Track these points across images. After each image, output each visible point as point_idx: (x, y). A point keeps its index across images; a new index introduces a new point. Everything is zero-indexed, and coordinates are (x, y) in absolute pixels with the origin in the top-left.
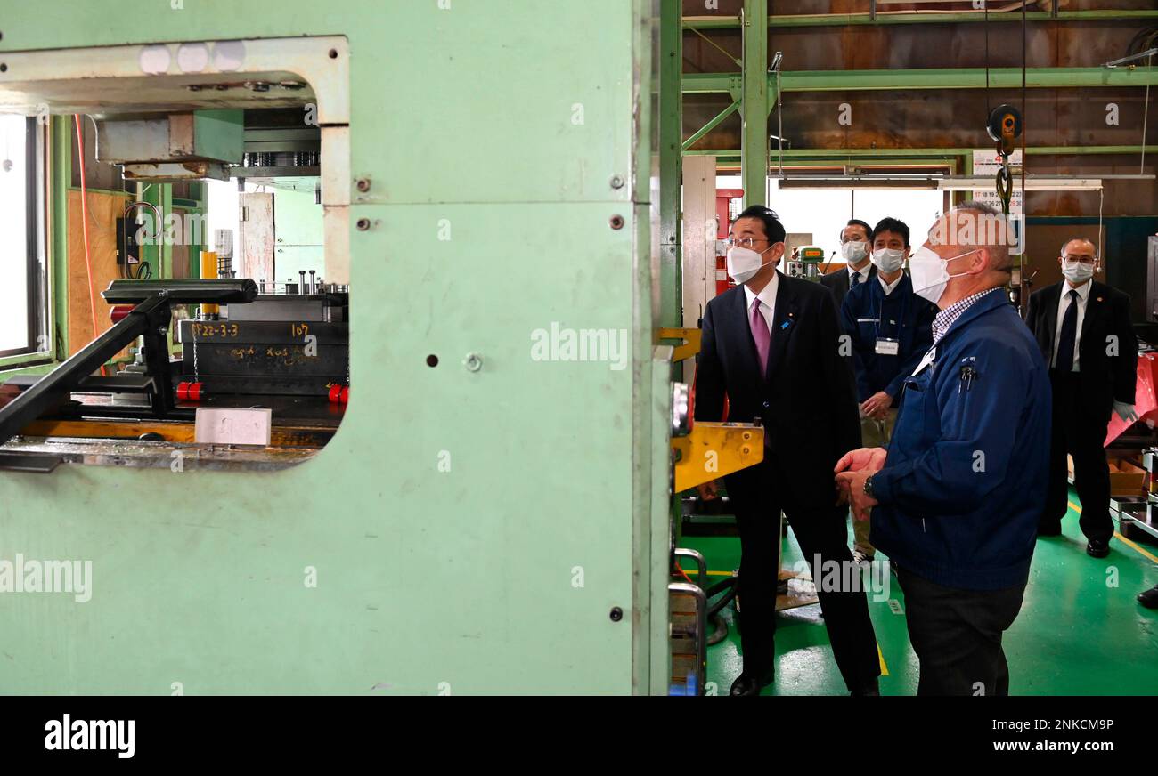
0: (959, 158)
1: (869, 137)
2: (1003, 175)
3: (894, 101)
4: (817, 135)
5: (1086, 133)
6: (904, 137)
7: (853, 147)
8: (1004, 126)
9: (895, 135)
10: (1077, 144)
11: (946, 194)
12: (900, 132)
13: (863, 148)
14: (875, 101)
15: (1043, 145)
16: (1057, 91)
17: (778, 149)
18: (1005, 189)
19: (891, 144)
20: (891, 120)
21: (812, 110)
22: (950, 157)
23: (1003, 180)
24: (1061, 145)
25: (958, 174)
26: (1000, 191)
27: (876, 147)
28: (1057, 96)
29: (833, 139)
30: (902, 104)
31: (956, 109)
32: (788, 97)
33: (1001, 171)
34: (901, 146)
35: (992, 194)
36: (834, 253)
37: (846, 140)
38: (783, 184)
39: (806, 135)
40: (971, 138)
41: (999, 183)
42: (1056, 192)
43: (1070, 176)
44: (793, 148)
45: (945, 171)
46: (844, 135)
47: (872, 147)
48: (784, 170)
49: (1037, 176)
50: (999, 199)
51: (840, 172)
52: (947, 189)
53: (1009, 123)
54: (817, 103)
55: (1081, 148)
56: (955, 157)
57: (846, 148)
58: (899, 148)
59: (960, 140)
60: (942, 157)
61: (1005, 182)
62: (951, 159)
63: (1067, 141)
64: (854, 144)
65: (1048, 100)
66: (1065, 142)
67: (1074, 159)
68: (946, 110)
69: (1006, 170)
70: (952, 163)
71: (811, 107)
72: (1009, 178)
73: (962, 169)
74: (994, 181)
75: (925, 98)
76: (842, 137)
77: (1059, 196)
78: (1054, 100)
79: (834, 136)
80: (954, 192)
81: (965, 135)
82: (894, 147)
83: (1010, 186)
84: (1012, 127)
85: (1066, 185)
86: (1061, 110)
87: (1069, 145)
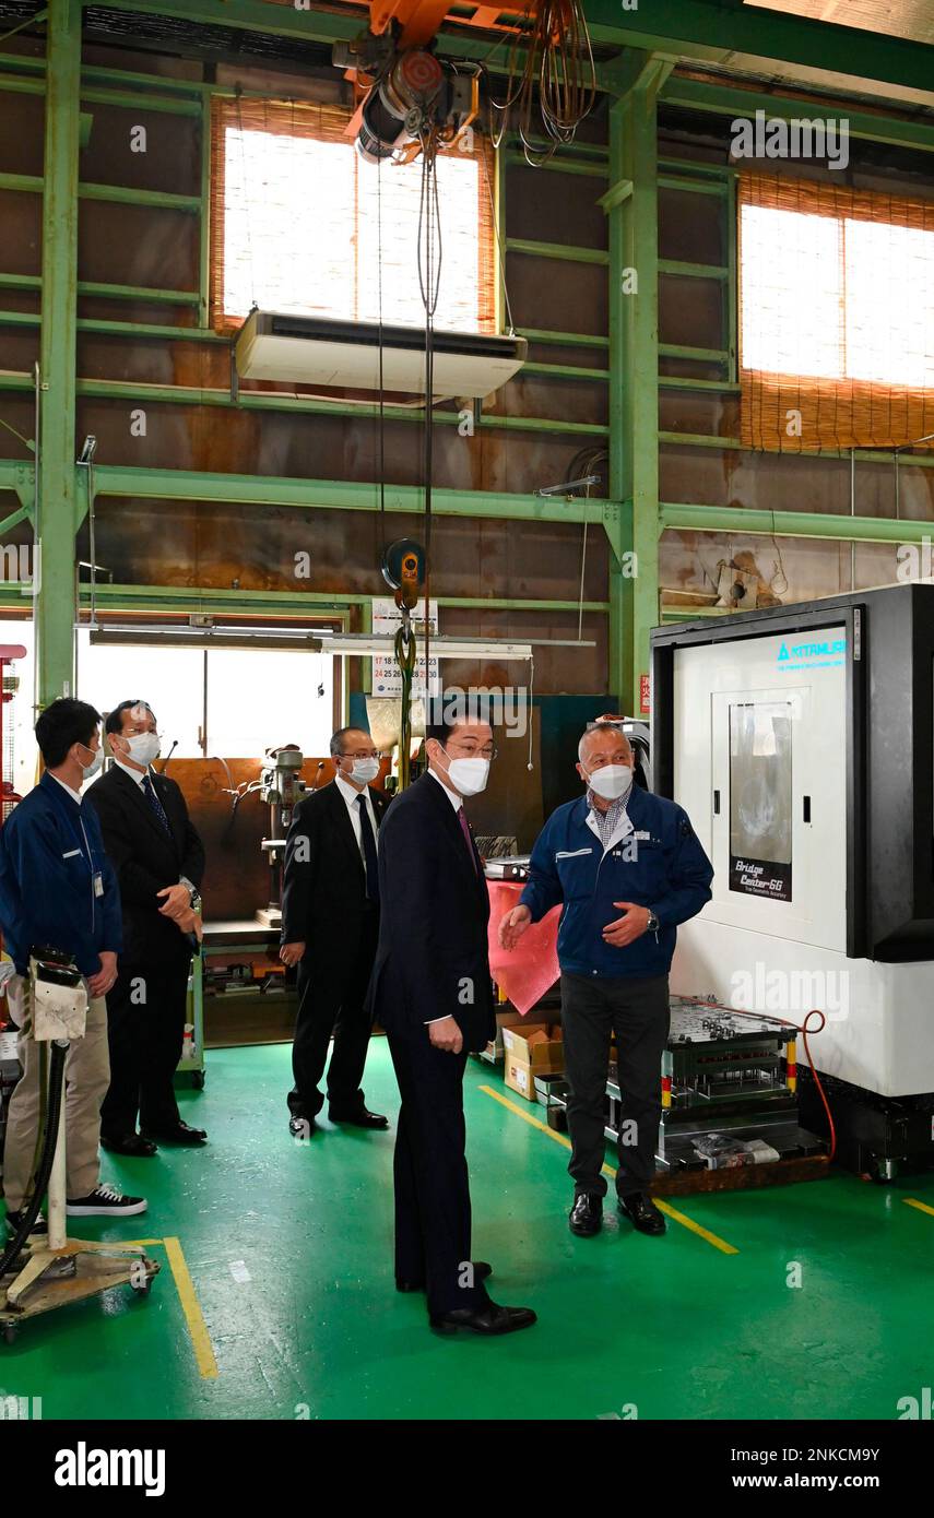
0: (354, 607)
1: (229, 573)
2: (404, 636)
3: (265, 522)
4: (153, 564)
5: (516, 583)
6: (277, 574)
7: (206, 586)
8: (404, 569)
9: (267, 571)
10: (506, 597)
11: (337, 659)
12: (272, 566)
13: (221, 587)
14: (239, 520)
15: (463, 595)
16: (480, 521)
17: (89, 582)
18: (406, 655)
19: (261, 583)
20: (263, 550)
21: (146, 527)
22: (342, 606)
23: (404, 644)
24: (486, 597)
25: (352, 631)
26: (399, 658)
27: (239, 587)
28: (480, 530)
29: (176, 572)
30: (275, 526)
31: (351, 538)
32: (106, 505)
33: (401, 629)
34: (275, 587)
35: (388, 661)
36: (176, 743)
37: (198, 573)
38: (97, 638)
39: (136, 564)
40: (369, 580)
41: (398, 647)
42: (480, 660)
43: (495, 639)
44: (116, 581)
45: (335, 625)
46: (193, 567)
47: (233, 586)
48: (97, 615)
49: (452, 638)
50: (397, 667)
51: (185, 621)
52: (338, 653)
53: (410, 565)
54: (153, 515)
55: (510, 601)
56: (349, 606)
57: (197, 586)
58: (271, 590)
59: (355, 583)
60: (330, 606)
61: (405, 646)
62: (343, 609)
63: (494, 592)
64: (207, 580)
65: (469, 533)
66: (491, 592)
67: (504, 615)
68: (336, 539)
69: (407, 630)
70: (346, 614)
71: (144, 522)
72: (411, 639)
73: (357, 624)
74: (391, 643)
75: (308, 521)
76: (190, 570)
77: (484, 666)
78: (477, 534)
79: (177, 568)
80: (346, 656)
81: (361, 575)
82: (265, 588)
83: (412, 651)
84: (415, 570)
85: (488, 651)
86: (485, 549)
87: (496, 596)
